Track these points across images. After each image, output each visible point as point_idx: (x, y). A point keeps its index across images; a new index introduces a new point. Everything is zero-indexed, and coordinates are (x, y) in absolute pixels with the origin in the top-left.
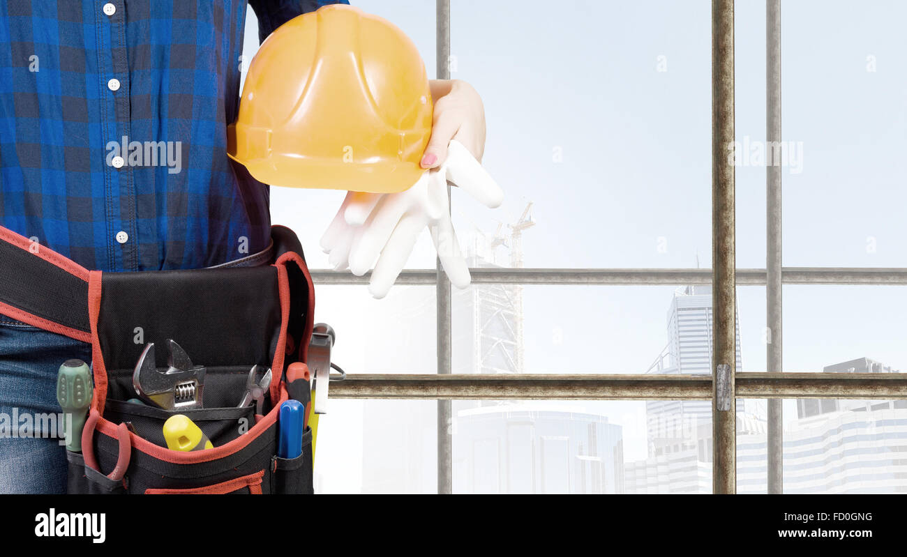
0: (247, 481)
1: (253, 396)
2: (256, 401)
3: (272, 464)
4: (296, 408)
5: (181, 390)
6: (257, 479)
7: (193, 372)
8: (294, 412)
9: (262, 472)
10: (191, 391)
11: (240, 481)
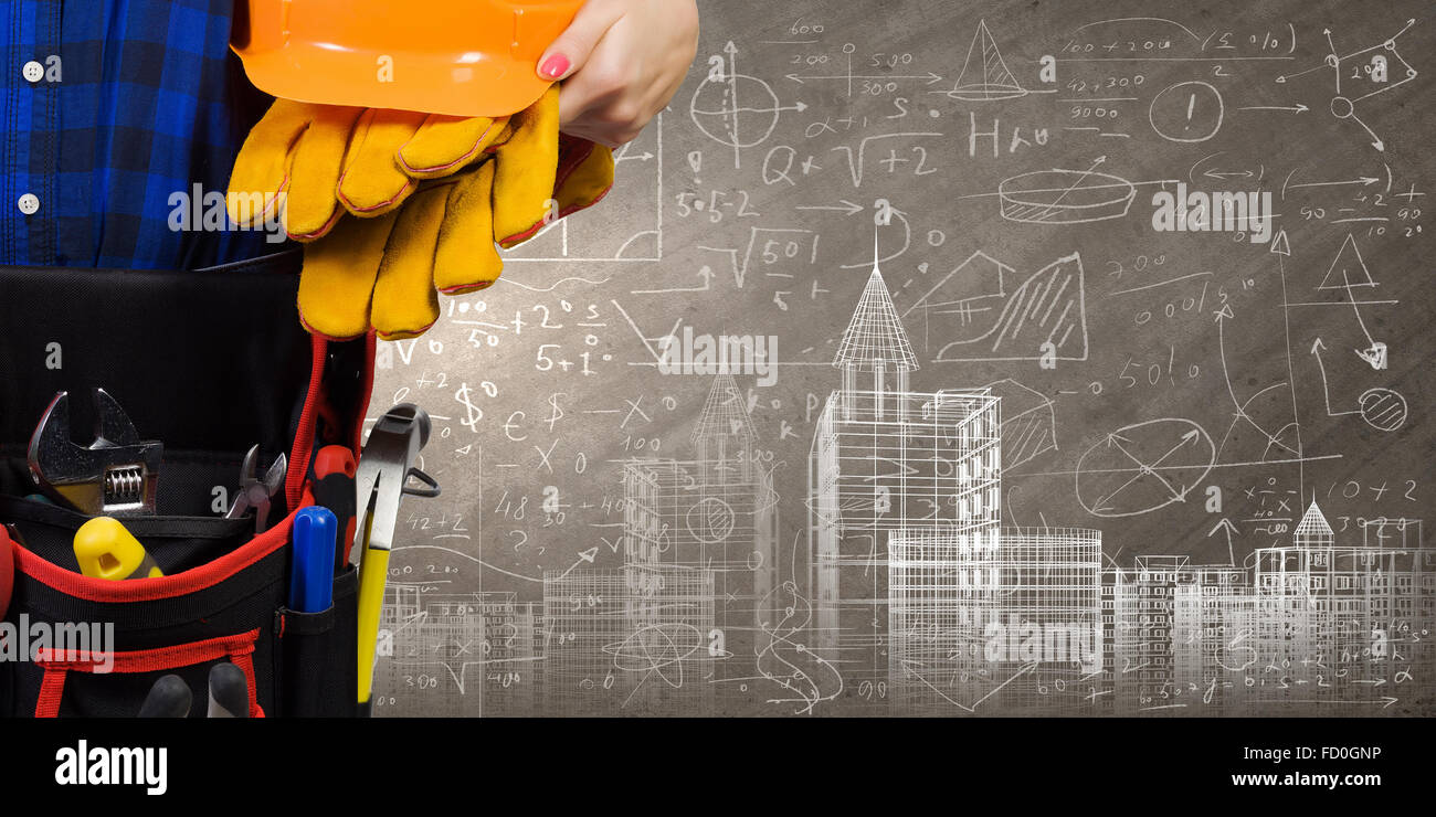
0: (227, 646)
1: (250, 502)
2: (256, 508)
3: (276, 622)
4: (322, 520)
5: (115, 481)
6: (245, 645)
7: (138, 449)
8: (318, 527)
9: (255, 633)
10: (135, 483)
11: (212, 646)
